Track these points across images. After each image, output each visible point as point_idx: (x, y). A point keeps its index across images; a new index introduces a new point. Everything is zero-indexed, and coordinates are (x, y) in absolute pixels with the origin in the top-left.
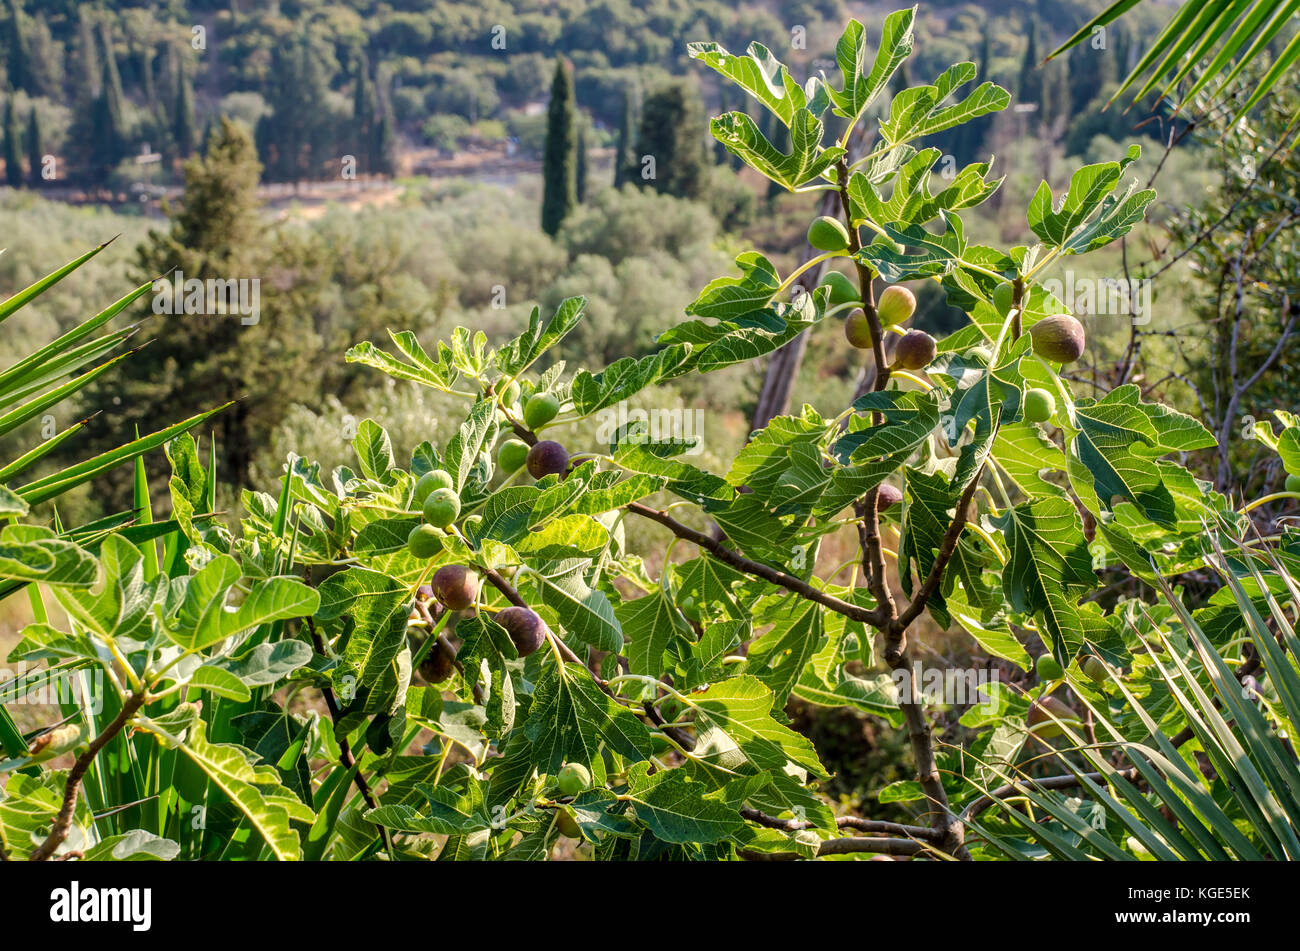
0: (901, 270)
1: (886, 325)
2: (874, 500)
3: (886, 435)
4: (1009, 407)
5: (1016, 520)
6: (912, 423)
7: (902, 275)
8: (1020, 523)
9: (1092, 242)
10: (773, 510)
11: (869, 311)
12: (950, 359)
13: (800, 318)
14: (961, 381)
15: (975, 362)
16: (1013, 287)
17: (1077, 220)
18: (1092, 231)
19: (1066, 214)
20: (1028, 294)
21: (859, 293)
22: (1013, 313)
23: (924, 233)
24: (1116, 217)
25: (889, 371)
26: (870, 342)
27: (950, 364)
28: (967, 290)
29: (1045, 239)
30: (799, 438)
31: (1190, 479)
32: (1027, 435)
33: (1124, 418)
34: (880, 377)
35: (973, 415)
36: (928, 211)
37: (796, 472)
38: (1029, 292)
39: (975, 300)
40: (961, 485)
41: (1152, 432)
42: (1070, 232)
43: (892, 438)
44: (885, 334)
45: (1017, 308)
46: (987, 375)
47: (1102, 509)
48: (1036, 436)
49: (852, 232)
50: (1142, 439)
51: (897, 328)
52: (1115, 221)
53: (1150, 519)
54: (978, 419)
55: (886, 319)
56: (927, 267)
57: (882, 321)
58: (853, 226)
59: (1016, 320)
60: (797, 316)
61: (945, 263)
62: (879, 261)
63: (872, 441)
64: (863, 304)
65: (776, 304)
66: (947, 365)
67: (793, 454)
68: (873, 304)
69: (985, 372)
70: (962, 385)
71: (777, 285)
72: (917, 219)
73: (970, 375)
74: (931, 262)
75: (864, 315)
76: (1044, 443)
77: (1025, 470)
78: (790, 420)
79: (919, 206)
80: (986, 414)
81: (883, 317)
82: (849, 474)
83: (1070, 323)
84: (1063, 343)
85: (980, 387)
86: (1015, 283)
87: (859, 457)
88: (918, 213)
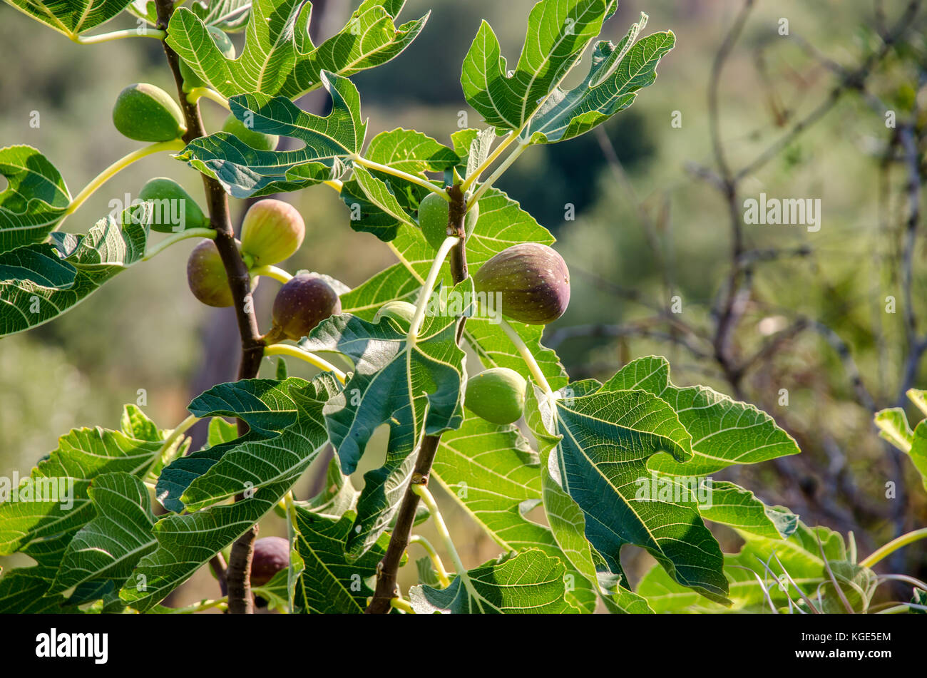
0: (259, 176)
1: (255, 266)
2: (244, 568)
3: (242, 458)
4: (441, 402)
5: (472, 592)
6: (287, 434)
7: (261, 183)
8: (478, 597)
9: (573, 121)
10: (67, 594)
11: (223, 243)
12: (344, 324)
13: (97, 260)
14: (362, 362)
15: (385, 328)
16: (447, 199)
17: (542, 86)
18: (574, 102)
19: (523, 76)
20: (475, 209)
21: (207, 215)
22: (451, 242)
23: (296, 112)
24: (612, 78)
25: (262, 344)
26: (229, 295)
27: (344, 333)
28: (381, 206)
29: (492, 119)
30: (112, 466)
31: (759, 511)
32: (497, 445)
33: (637, 413)
34: (247, 356)
35: (385, 417)
36: (305, 73)
37: (105, 525)
38: (476, 207)
39: (395, 221)
40: (364, 537)
41: (681, 436)
42: (531, 106)
43: (253, 463)
44: (255, 281)
45: (456, 234)
46: (408, 349)
47: (600, 568)
48: (511, 445)
49: (190, 111)
50: (667, 447)
51: (274, 270)
52: (611, 84)
53: (682, 582)
54: (393, 425)
55: (255, 256)
56: (300, 170)
57: (247, 260)
58: (190, 98)
59: (456, 253)
60: (91, 257)
61: (330, 162)
62: (219, 162)
63: (219, 469)
64: (213, 233)
65: (60, 236)
66: (338, 335)
67: (97, 493)
68: (231, 231)
69: (403, 345)
70: (365, 367)
71: (67, 202)
72: (290, 88)
73: (377, 352)
74: (308, 161)
75: (215, 249)
76: (524, 457)
77: (497, 504)
78: (96, 434)
79: (290, 65)
80: (406, 417)
81: (248, 253)
82: (183, 527)
83: (543, 257)
84: (533, 291)
85: (396, 369)
86: (450, 193)
87: (197, 497)
88: (290, 77)
